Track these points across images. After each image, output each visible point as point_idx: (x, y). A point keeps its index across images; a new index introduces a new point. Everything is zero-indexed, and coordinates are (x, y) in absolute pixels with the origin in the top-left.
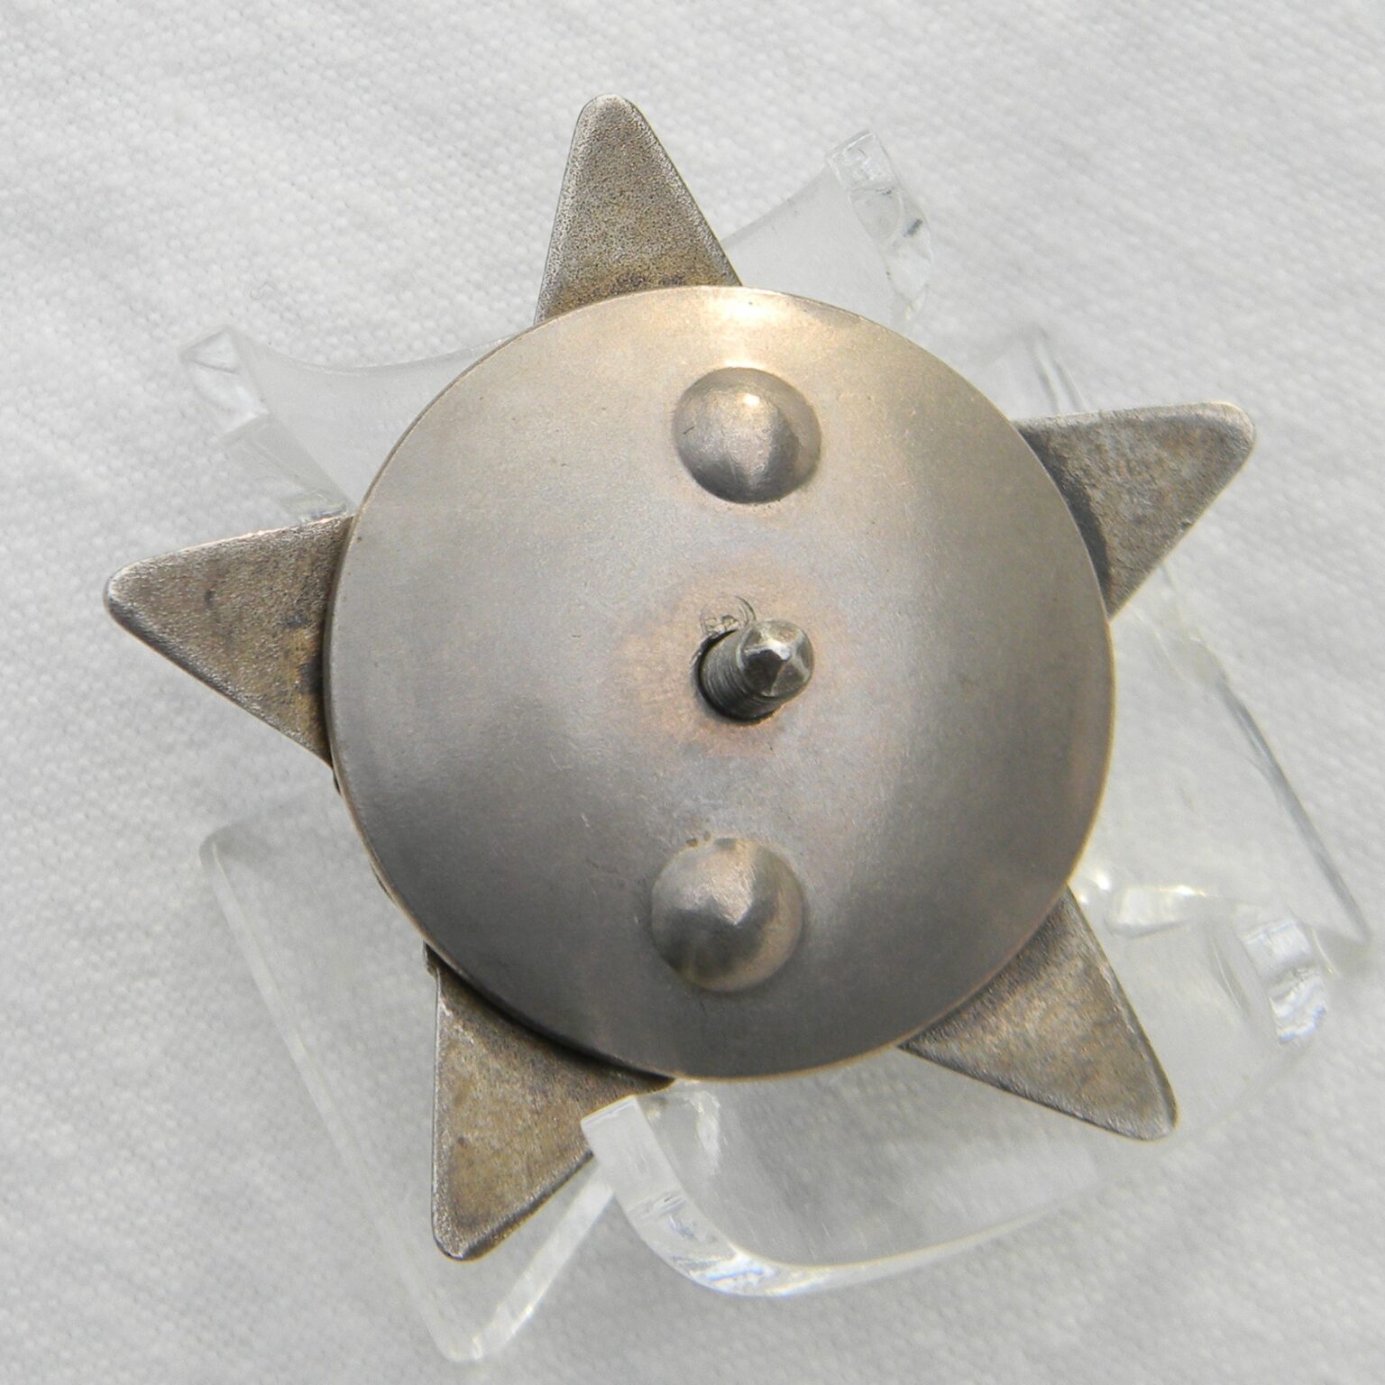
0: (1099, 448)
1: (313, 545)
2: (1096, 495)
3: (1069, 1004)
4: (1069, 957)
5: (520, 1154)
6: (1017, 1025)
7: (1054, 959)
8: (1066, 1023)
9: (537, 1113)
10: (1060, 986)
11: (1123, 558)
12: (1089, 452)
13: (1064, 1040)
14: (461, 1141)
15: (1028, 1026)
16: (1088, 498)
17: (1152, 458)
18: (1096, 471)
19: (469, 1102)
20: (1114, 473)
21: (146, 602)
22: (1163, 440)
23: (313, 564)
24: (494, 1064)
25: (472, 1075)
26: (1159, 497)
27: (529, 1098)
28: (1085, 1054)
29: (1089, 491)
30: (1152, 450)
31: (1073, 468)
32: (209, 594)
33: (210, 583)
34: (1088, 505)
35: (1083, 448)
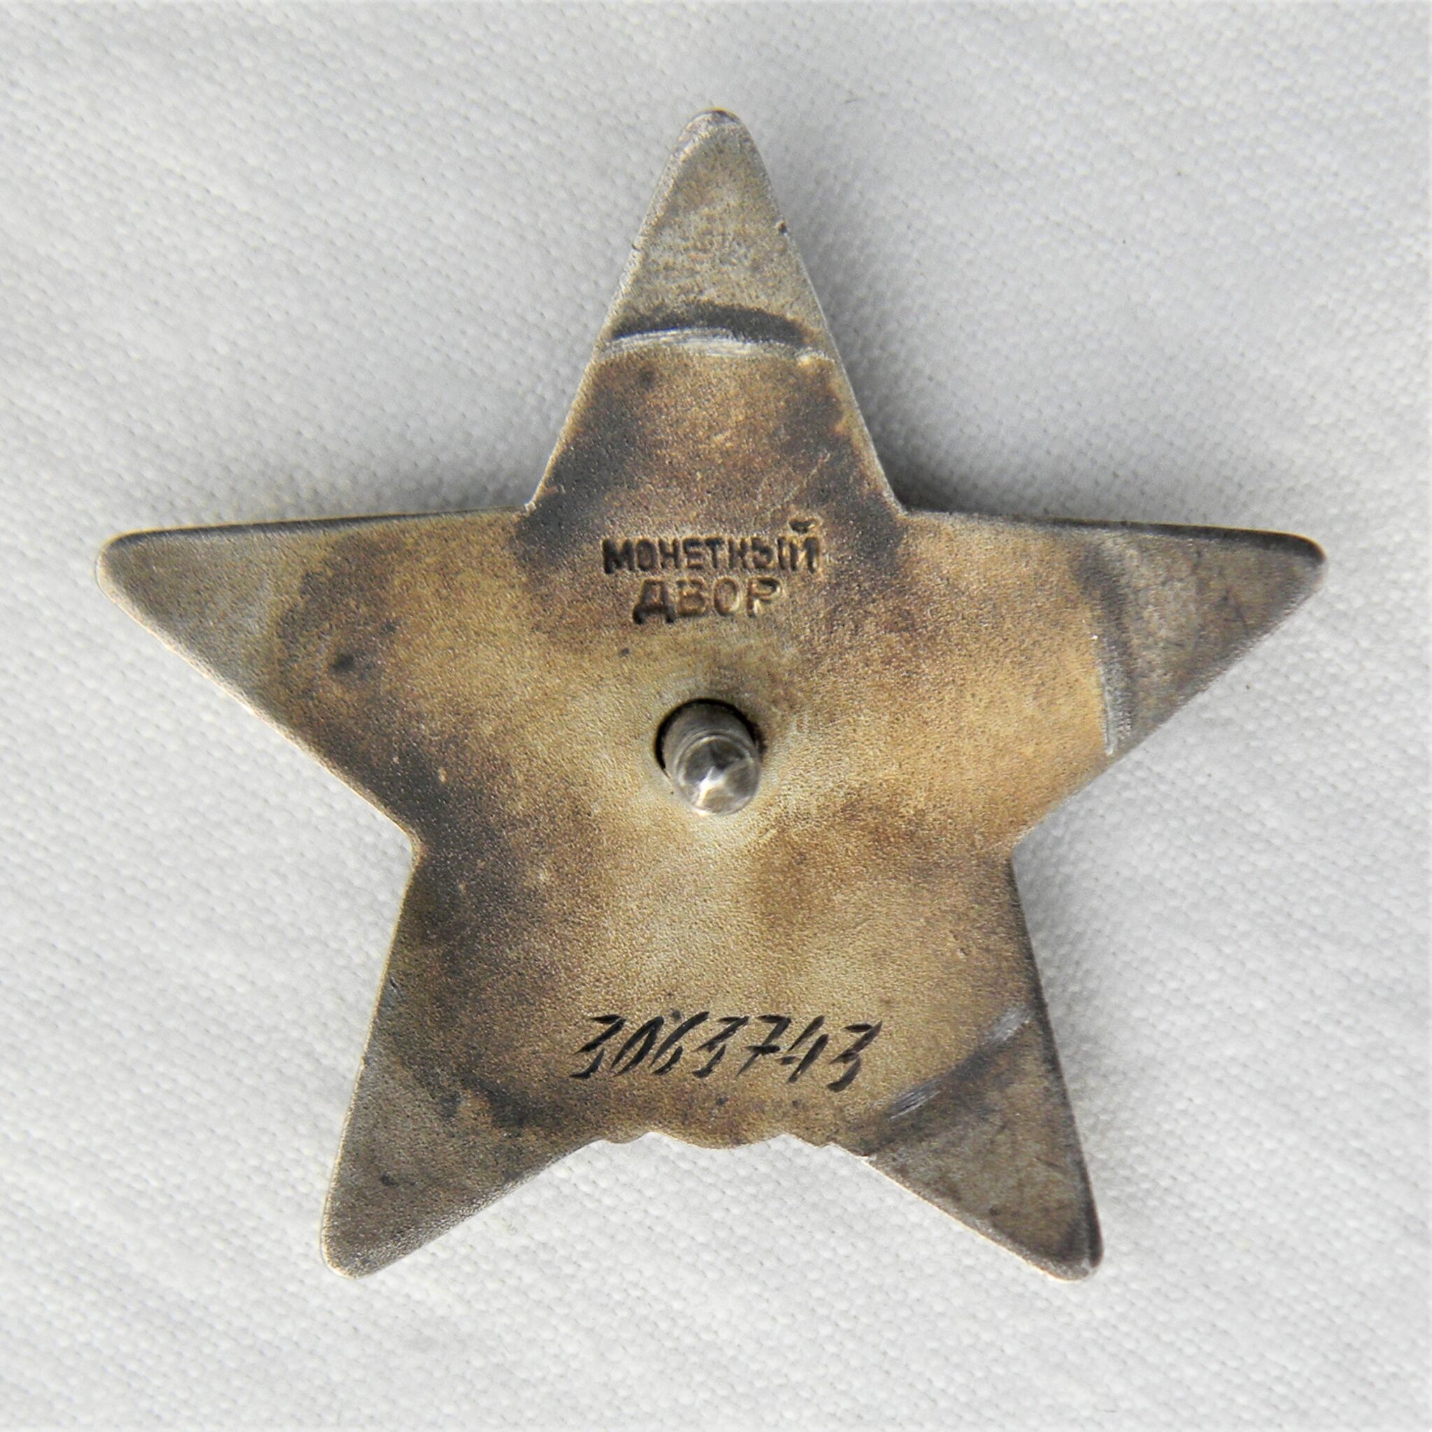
0: (667, 268)
1: (387, 1056)
2: (710, 294)
3: (1164, 584)
4: (1121, 558)
5: (1031, 1165)
6: (1156, 643)
7: (1115, 572)
8: (1177, 596)
9: (1003, 1128)
10: (1142, 583)
11: (782, 301)
12: (666, 278)
13: (1192, 607)
14: (994, 1212)
15: (1163, 633)
16: (711, 303)
17: (703, 225)
18: (686, 282)
19: (962, 1185)
20: (698, 267)
21: (362, 1244)
22: (692, 206)
23: (403, 1064)
24: (936, 1144)
25: (939, 1168)
26: (741, 237)
27: (987, 1128)
28: (1214, 596)
29: (704, 298)
30: (695, 221)
31: (675, 303)
32: (385, 1180)
33: (375, 1174)
34: (715, 307)
35: (660, 282)
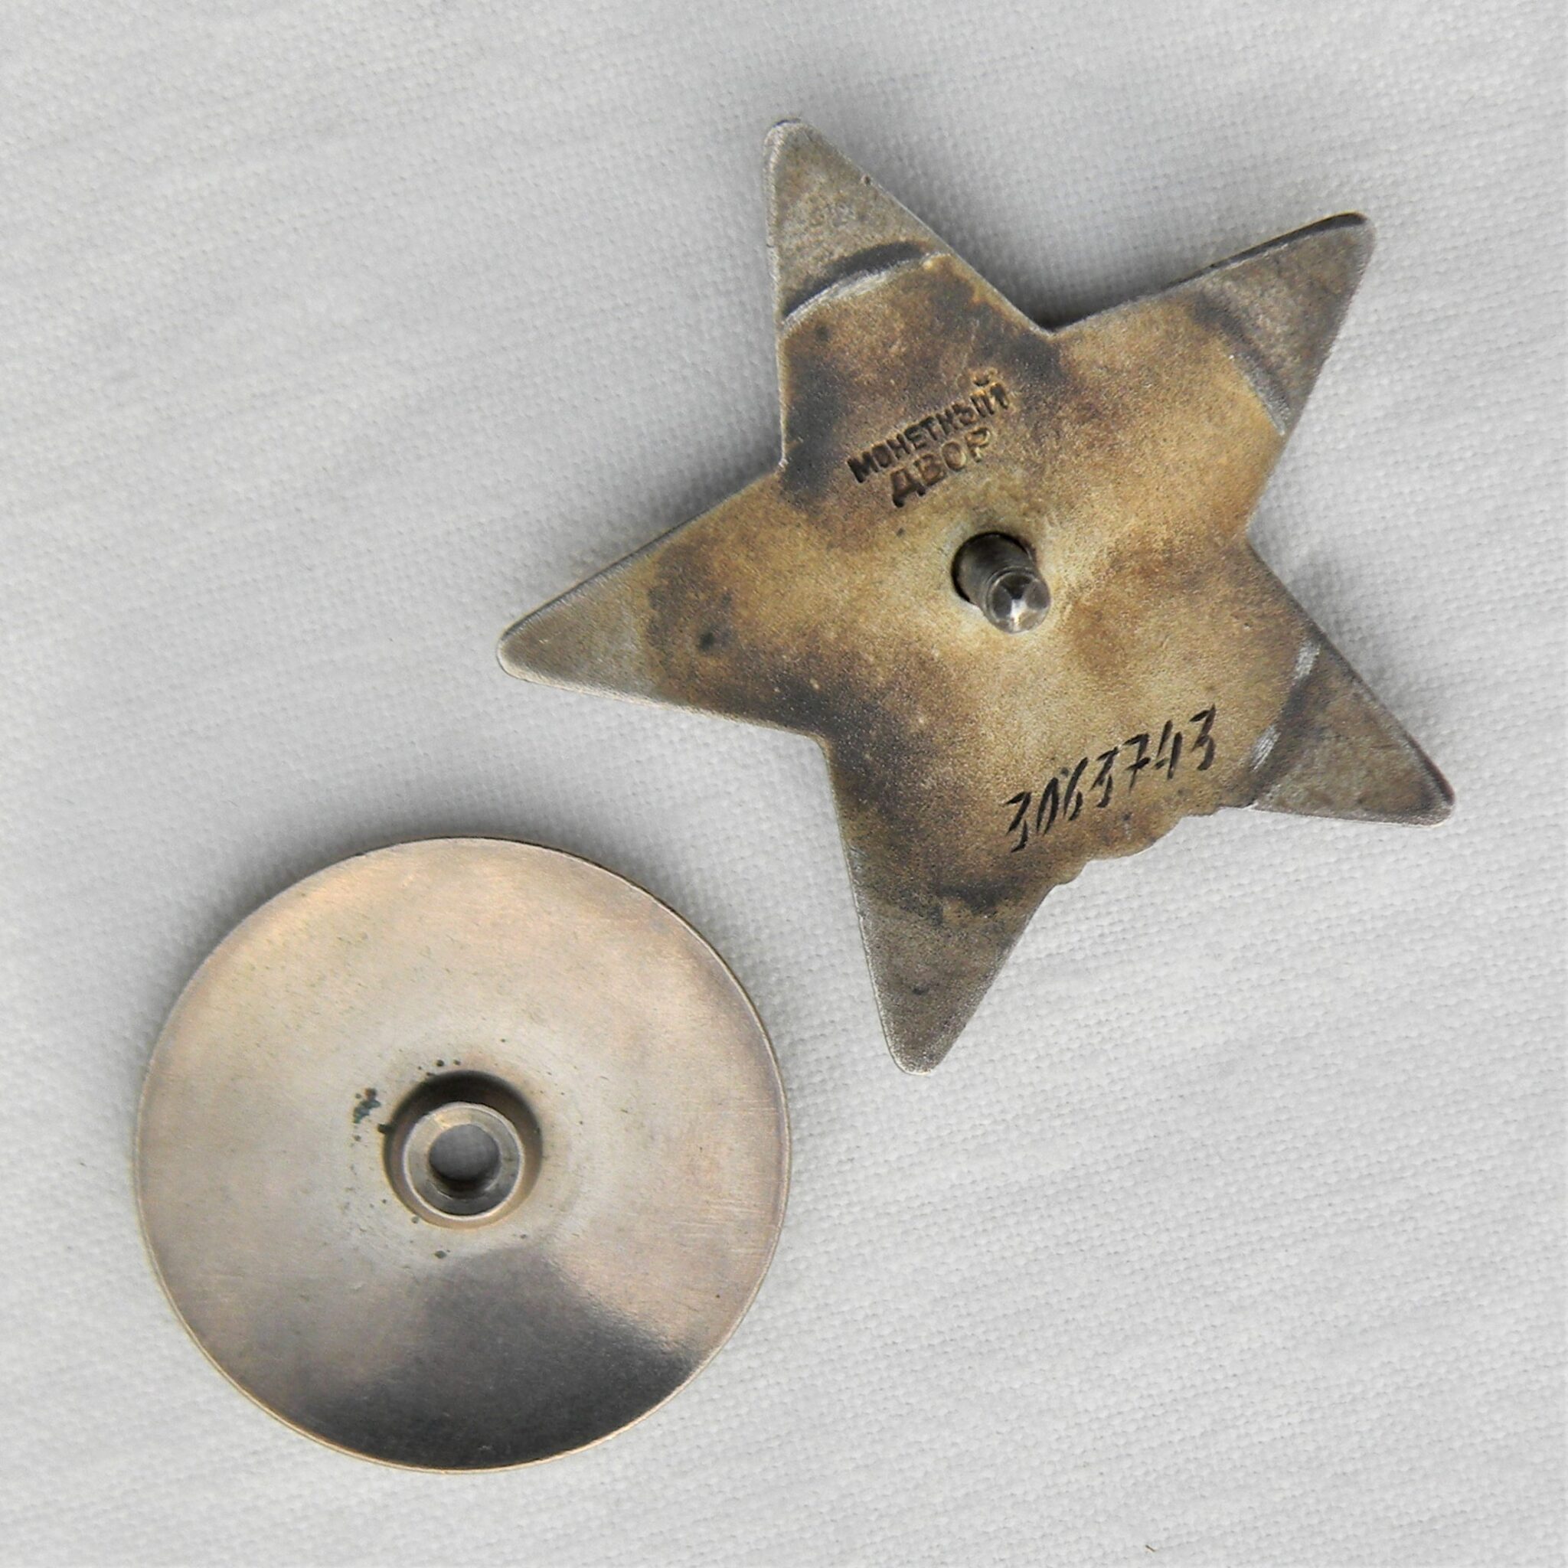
0: (799, 249)
1: (875, 903)
2: (839, 252)
3: (1262, 295)
4: (1222, 292)
5: (1372, 753)
6: (1277, 340)
7: (1223, 304)
8: (1276, 300)
9: (1338, 737)
10: (1247, 302)
11: (892, 232)
12: (802, 256)
13: (1291, 302)
14: (1360, 801)
15: (1278, 331)
16: (842, 257)
17: (810, 206)
18: (818, 252)
19: (1329, 792)
20: (821, 238)
21: (924, 1045)
22: (795, 197)
23: (889, 902)
24: (1297, 770)
25: (1307, 789)
26: (841, 201)
27: (1326, 742)
28: (1303, 286)
29: (836, 257)
30: (803, 206)
31: (817, 270)
32: (916, 991)
33: (908, 990)
34: (846, 259)
35: (799, 262)
